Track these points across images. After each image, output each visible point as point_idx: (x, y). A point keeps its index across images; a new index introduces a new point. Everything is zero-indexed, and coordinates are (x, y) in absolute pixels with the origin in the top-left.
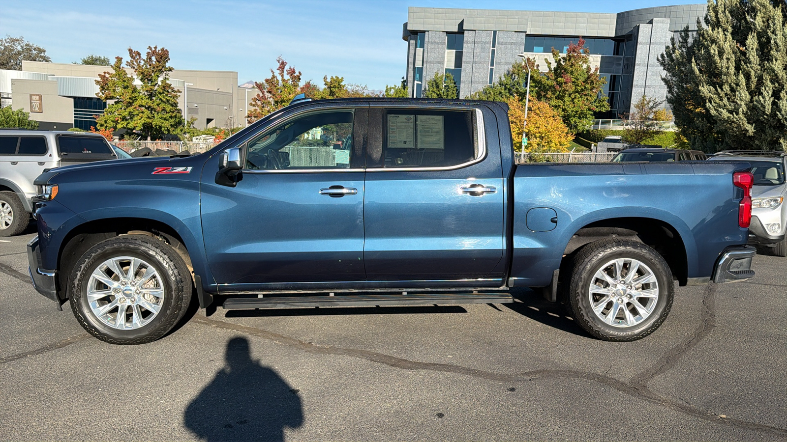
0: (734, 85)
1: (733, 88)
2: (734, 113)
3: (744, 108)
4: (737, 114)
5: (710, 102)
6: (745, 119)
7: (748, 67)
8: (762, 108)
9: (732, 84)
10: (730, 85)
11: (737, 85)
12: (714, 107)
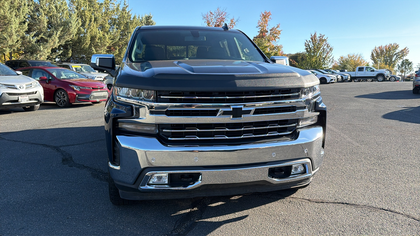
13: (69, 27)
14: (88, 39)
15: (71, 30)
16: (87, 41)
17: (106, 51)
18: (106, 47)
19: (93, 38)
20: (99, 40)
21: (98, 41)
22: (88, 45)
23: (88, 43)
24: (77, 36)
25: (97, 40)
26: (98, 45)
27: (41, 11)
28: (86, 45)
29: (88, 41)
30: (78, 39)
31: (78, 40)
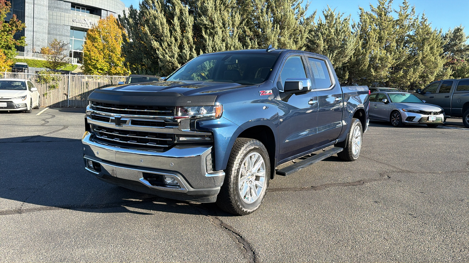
0: (170, 43)
1: (169, 44)
2: (172, 58)
3: (176, 56)
4: (174, 58)
5: (158, 50)
6: (177, 61)
7: (176, 34)
8: (185, 56)
9: (169, 42)
10: (168, 42)
11: (171, 43)
12: (160, 53)
13: (345, 49)
14: (366, 61)
15: (347, 52)
16: (365, 63)
17: (390, 72)
18: (387, 69)
19: (373, 59)
20: (380, 61)
21: (378, 62)
22: (366, 67)
23: (367, 64)
24: (355, 58)
25: (377, 60)
26: (378, 66)
27: (319, 35)
28: (363, 67)
29: (367, 63)
30: (356, 60)
31: (356, 62)
